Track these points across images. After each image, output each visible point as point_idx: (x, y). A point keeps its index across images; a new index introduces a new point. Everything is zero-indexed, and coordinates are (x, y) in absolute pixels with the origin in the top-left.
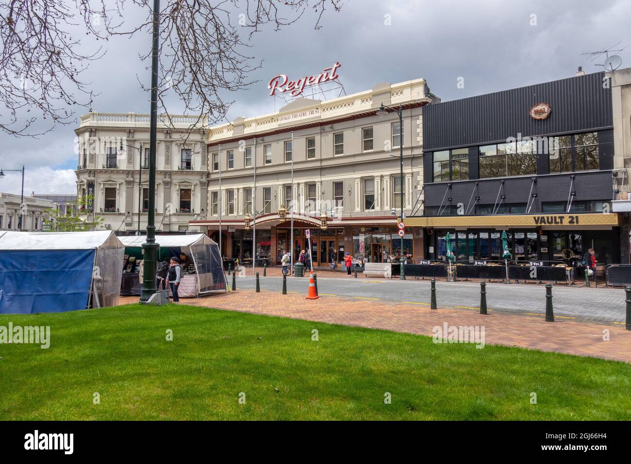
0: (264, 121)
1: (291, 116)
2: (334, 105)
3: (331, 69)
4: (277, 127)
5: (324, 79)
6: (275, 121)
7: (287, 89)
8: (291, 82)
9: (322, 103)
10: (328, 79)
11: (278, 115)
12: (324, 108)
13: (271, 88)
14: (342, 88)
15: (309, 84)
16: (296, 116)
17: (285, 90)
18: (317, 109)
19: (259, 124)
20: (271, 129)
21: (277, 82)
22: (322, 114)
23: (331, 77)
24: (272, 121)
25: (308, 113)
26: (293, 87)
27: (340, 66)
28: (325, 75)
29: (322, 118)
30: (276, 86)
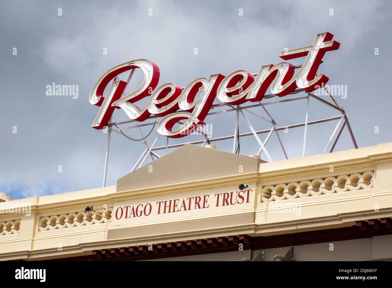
0: (63, 213)
1: (155, 207)
2: (304, 180)
3: (305, 54)
4: (102, 237)
5: (277, 87)
6: (99, 218)
7: (154, 110)
8: (168, 90)
9: (264, 169)
10: (293, 89)
11: (111, 200)
12: (269, 184)
13: (99, 104)
14: (342, 120)
15: (226, 99)
16: (171, 207)
17: (146, 115)
18: (242, 187)
19: (44, 225)
20: (81, 246)
21: (122, 86)
22: (261, 207)
23: (302, 83)
24: (90, 219)
25: (212, 199)
26: (172, 104)
27: (336, 46)
28: (283, 72)
29: (260, 221)
30: (117, 96)
